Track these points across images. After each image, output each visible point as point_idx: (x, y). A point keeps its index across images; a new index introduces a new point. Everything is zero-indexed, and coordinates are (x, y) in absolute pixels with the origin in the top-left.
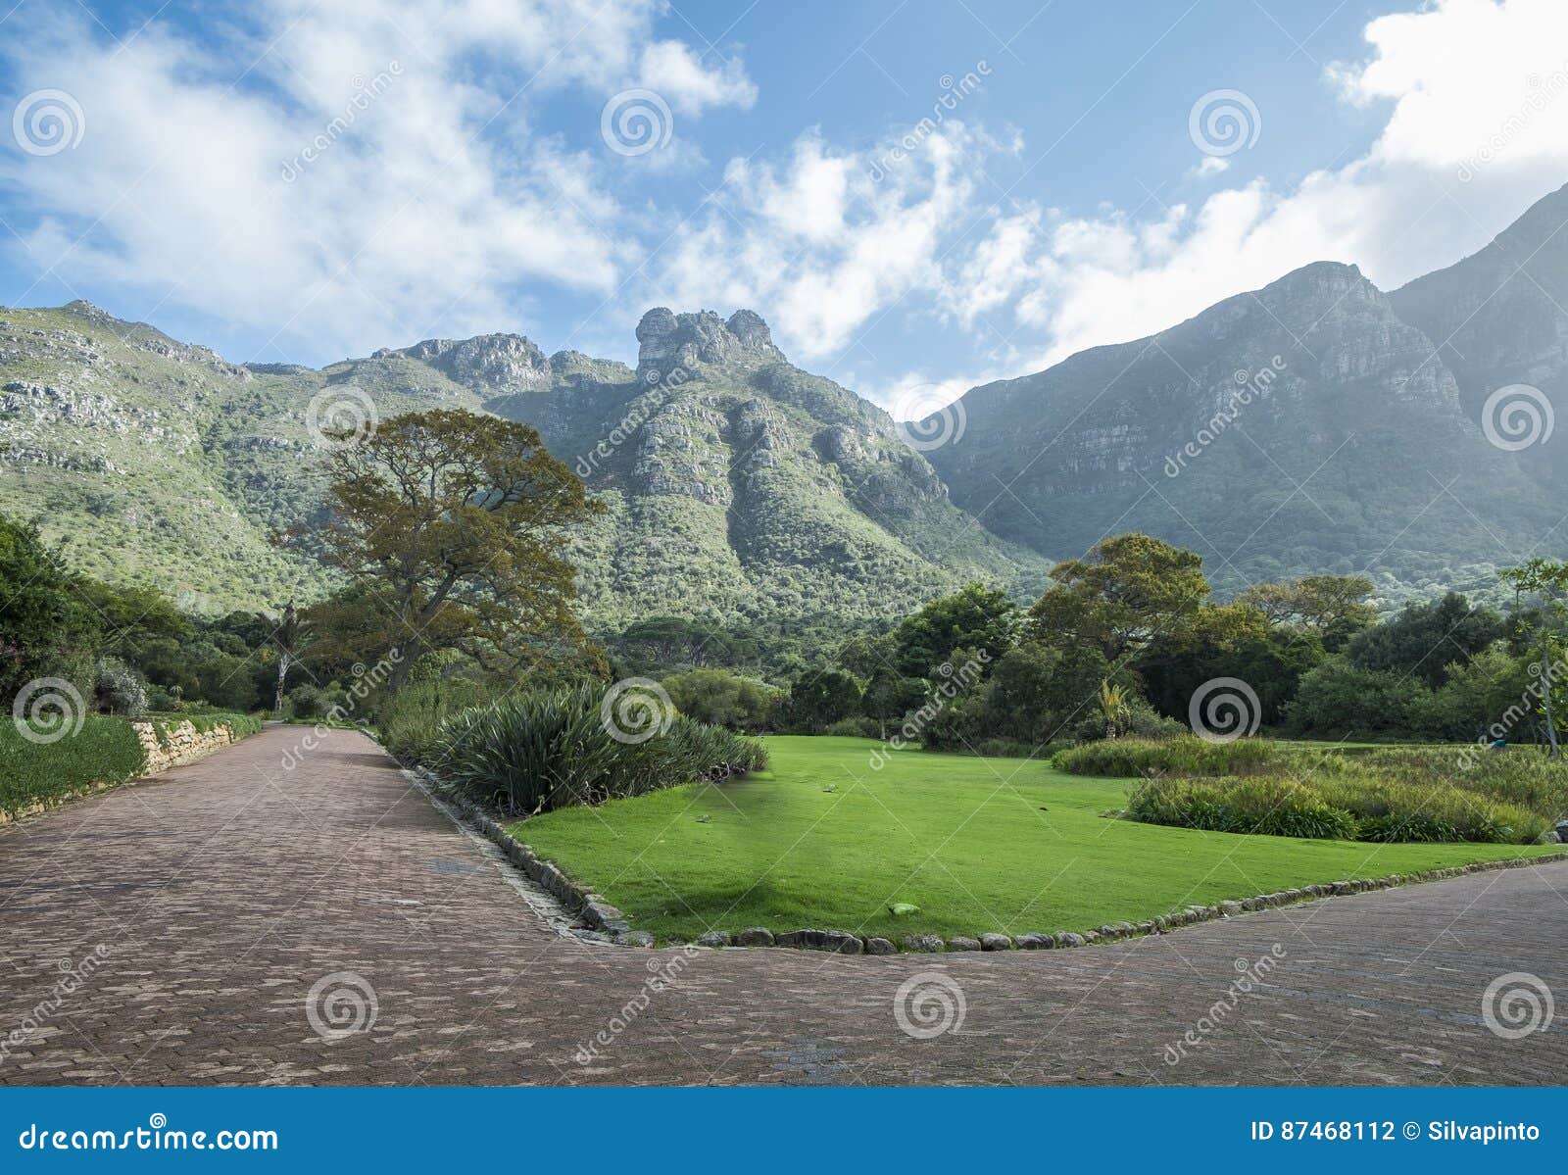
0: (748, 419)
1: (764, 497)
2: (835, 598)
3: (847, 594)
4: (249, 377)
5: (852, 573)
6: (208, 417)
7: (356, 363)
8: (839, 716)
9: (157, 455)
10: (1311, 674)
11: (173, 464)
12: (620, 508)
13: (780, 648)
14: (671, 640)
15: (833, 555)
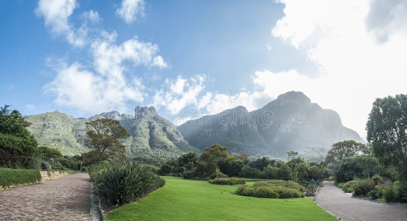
0: (152, 124)
1: (154, 137)
2: (165, 154)
3: (167, 153)
4: (78, 120)
5: (168, 150)
6: (73, 126)
7: (93, 117)
8: (169, 173)
9: (66, 133)
10: (243, 168)
11: (68, 134)
12: (132, 139)
13: (157, 162)
14: (140, 160)
15: (165, 147)
